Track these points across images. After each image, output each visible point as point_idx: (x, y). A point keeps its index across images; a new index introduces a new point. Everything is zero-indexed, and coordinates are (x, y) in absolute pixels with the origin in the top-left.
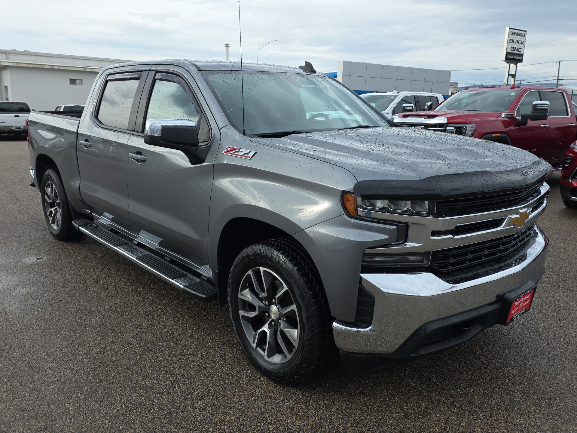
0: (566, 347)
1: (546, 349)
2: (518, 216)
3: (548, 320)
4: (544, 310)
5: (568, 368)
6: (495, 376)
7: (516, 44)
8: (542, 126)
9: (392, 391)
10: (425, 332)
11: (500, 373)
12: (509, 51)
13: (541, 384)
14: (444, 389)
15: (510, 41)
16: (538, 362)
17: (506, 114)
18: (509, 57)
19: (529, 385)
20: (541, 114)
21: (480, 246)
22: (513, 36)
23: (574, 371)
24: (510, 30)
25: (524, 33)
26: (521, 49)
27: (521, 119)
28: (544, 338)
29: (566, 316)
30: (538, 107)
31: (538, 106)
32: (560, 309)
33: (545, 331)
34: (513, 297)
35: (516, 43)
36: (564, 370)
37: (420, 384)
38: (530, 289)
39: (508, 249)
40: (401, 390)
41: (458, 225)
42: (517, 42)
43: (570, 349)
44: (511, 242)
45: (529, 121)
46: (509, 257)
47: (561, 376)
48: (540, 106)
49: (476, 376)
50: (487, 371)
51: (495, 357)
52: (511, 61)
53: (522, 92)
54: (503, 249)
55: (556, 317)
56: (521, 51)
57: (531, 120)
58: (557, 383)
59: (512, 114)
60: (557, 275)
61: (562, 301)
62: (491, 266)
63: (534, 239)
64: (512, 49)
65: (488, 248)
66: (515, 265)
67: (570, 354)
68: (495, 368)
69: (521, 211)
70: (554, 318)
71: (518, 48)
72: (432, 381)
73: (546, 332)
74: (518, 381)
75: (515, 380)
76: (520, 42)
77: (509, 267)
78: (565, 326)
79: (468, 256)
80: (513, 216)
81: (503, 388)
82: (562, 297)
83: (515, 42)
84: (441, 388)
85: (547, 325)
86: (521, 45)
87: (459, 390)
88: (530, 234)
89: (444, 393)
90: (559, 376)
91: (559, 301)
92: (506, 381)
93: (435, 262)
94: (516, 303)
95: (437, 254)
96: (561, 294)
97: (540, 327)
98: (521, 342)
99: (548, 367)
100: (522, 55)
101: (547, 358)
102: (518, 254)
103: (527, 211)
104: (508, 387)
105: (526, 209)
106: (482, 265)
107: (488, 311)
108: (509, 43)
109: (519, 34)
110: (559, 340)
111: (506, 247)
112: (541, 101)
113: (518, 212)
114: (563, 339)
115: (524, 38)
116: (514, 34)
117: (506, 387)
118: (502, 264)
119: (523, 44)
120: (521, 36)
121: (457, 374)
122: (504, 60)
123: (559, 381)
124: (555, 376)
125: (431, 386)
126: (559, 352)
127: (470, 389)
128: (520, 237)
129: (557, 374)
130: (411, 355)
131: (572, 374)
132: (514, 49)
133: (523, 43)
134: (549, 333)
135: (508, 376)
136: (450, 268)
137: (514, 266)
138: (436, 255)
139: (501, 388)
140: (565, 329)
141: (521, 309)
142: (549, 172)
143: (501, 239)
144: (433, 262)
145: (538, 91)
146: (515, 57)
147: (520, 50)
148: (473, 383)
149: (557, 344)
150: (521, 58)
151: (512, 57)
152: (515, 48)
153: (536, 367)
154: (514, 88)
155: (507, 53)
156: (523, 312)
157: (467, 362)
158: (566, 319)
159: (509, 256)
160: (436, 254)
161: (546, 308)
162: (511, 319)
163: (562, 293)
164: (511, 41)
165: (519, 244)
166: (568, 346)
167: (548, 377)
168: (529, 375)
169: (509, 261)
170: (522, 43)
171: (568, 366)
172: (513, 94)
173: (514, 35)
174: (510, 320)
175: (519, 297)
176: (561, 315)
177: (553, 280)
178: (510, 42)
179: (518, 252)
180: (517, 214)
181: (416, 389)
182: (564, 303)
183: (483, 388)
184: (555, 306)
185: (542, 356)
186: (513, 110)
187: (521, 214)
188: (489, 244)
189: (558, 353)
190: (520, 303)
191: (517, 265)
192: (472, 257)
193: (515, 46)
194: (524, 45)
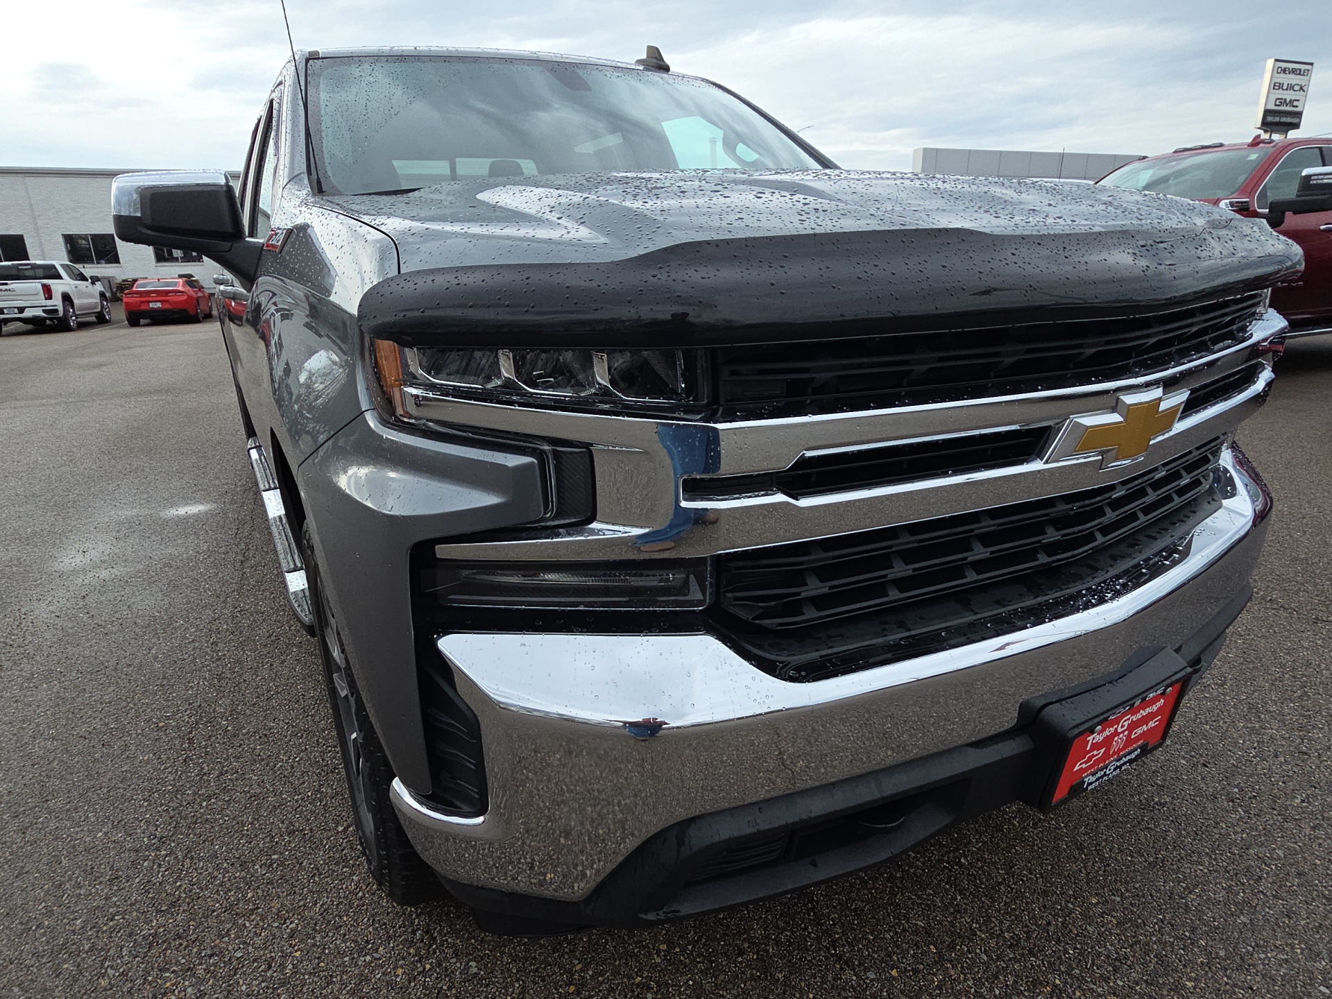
0: (1307, 833)
1: (1235, 833)
2: (1115, 418)
3: (1261, 727)
4: (1255, 691)
5: (1303, 923)
6: (1034, 927)
7: (1288, 92)
8: (1322, 227)
9: (683, 950)
10: (678, 851)
11: (1054, 916)
12: (1271, 107)
13: (1189, 984)
14: (846, 963)
15: (1275, 86)
16: (1196, 886)
17: (1230, 203)
18: (1270, 119)
19: (1146, 981)
20: (1320, 197)
21: (945, 532)
22: (1282, 75)
23: (1321, 938)
24: (1277, 63)
25: (1308, 67)
26: (1298, 100)
27: (1270, 211)
28: (1236, 790)
29: (1323, 716)
30: (1315, 182)
31: (1316, 177)
32: (1307, 692)
33: (1245, 765)
34: (1078, 721)
35: (1287, 89)
36: (1284, 931)
37: (782, 933)
38: (1159, 683)
39: (1091, 537)
40: (713, 951)
41: (809, 454)
42: (1291, 87)
43: (1320, 841)
44: (1099, 512)
45: (1288, 214)
46: (1090, 565)
47: (1269, 955)
48: (1320, 177)
49: (972, 921)
50: (1015, 903)
51: (1057, 848)
52: (1274, 127)
53: (1275, 151)
54: (1058, 542)
55: (1291, 719)
56: (1297, 107)
57: (1295, 213)
58: (1252, 989)
59: (1246, 202)
60: (1316, 585)
61: (1319, 666)
62: (1000, 603)
63: (1213, 500)
64: (1278, 103)
65: (986, 539)
66: (1102, 601)
67: (1319, 862)
68: (1045, 892)
69: (1129, 399)
70: (1283, 721)
71: (1291, 100)
72: (822, 925)
73: (1249, 771)
74: (1108, 957)
75: (1099, 955)
76: (1297, 88)
77: (1076, 610)
78: (1316, 750)
79: (891, 571)
80: (1090, 420)
81: (1048, 982)
82: (1321, 651)
83: (1285, 87)
84: (840, 958)
85: (1256, 745)
86: (1298, 93)
87: (894, 973)
88: (1196, 483)
89: (841, 979)
90: (1262, 956)
91: (1308, 664)
92: (1066, 952)
93: (738, 594)
94: (1097, 738)
95: (741, 564)
96: (1319, 642)
97: (1230, 751)
98: (1156, 800)
99: (1230, 909)
100: (1299, 114)
101: (1231, 873)
102: (1129, 556)
103: (1160, 399)
104: (1066, 983)
105: (1157, 392)
106: (963, 598)
107: (971, 767)
108: (1272, 91)
109: (1296, 70)
110: (1288, 803)
111: (1074, 533)
112: (1324, 165)
113: (1117, 403)
114: (1303, 801)
115: (1308, 78)
116: (1284, 71)
117: (1058, 982)
118: (1050, 598)
119: (1304, 91)
120: (1300, 74)
121: (913, 904)
122: (1259, 126)
123: (1258, 979)
124: (1248, 952)
125: (811, 946)
126: (1280, 853)
127: (933, 974)
128: (1147, 494)
129: (1257, 945)
130: (643, 916)
131: (1315, 948)
132: (1283, 102)
133: (1305, 88)
134: (1258, 775)
135: (1077, 935)
136: (810, 614)
137: (1094, 606)
138: (737, 568)
139: (1041, 983)
140: (1313, 762)
141: (1120, 750)
142: (1287, 269)
143: (1049, 503)
144: (729, 595)
145: (1320, 148)
146: (1284, 120)
147: (1295, 103)
148: (951, 947)
149: (1280, 817)
150: (1295, 120)
151: (1277, 119)
152: (1285, 100)
153: (1187, 905)
154: (1258, 144)
155: (1267, 112)
156: (1133, 756)
157: (963, 860)
158: (1322, 729)
159: (1090, 562)
160: (734, 564)
161: (1263, 683)
162: (1072, 787)
163: (1324, 639)
164: (1277, 86)
165: (1142, 518)
166: (1314, 828)
167: (1222, 953)
168: (1154, 939)
169: (1085, 581)
170: (1301, 89)
171: (1303, 913)
172: (1254, 157)
173: (1284, 73)
174: (1069, 793)
175: (1106, 719)
176: (1308, 710)
177: (1302, 597)
178: (1274, 89)
179: (1133, 545)
180: (1114, 409)
181: (758, 953)
182: (1324, 672)
183: (978, 972)
184: (1291, 682)
185: (1215, 859)
186: (1251, 194)
187: (1129, 411)
188: (988, 526)
189: (1275, 856)
190: (1116, 733)
191: (1112, 599)
192: (910, 573)
193: (1283, 97)
194: (1304, 94)
